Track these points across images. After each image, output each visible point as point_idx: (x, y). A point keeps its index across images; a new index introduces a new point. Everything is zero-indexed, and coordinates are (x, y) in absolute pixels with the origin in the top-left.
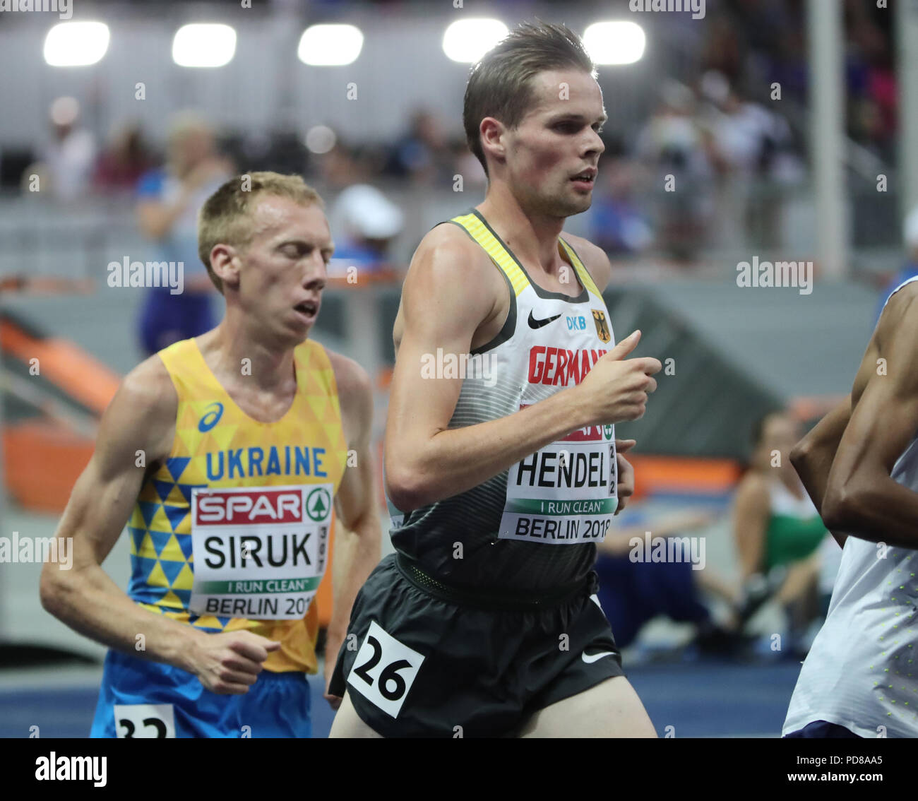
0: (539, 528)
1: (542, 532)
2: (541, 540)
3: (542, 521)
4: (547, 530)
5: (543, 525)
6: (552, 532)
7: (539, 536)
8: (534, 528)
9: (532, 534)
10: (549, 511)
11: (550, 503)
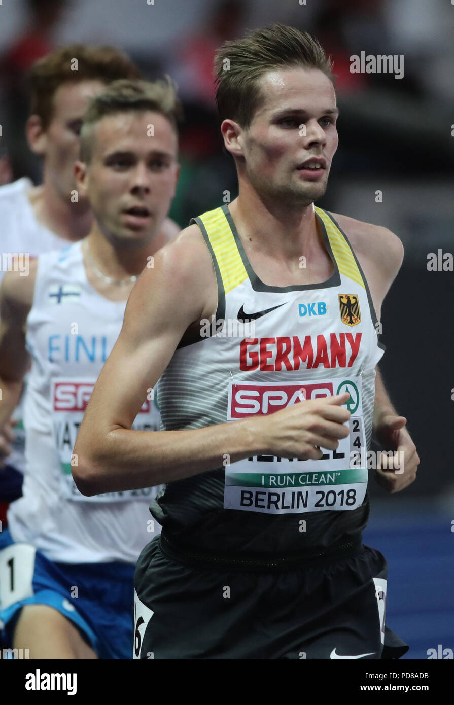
0: (263, 500)
1: (266, 503)
2: (265, 511)
3: (265, 493)
4: (270, 502)
5: (266, 497)
6: (276, 503)
7: (264, 507)
8: (257, 499)
9: (257, 505)
10: (271, 485)
11: (271, 477)
